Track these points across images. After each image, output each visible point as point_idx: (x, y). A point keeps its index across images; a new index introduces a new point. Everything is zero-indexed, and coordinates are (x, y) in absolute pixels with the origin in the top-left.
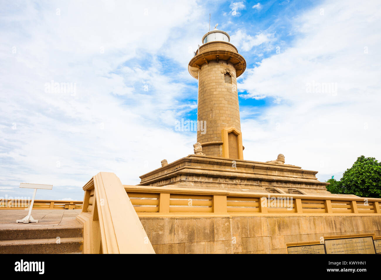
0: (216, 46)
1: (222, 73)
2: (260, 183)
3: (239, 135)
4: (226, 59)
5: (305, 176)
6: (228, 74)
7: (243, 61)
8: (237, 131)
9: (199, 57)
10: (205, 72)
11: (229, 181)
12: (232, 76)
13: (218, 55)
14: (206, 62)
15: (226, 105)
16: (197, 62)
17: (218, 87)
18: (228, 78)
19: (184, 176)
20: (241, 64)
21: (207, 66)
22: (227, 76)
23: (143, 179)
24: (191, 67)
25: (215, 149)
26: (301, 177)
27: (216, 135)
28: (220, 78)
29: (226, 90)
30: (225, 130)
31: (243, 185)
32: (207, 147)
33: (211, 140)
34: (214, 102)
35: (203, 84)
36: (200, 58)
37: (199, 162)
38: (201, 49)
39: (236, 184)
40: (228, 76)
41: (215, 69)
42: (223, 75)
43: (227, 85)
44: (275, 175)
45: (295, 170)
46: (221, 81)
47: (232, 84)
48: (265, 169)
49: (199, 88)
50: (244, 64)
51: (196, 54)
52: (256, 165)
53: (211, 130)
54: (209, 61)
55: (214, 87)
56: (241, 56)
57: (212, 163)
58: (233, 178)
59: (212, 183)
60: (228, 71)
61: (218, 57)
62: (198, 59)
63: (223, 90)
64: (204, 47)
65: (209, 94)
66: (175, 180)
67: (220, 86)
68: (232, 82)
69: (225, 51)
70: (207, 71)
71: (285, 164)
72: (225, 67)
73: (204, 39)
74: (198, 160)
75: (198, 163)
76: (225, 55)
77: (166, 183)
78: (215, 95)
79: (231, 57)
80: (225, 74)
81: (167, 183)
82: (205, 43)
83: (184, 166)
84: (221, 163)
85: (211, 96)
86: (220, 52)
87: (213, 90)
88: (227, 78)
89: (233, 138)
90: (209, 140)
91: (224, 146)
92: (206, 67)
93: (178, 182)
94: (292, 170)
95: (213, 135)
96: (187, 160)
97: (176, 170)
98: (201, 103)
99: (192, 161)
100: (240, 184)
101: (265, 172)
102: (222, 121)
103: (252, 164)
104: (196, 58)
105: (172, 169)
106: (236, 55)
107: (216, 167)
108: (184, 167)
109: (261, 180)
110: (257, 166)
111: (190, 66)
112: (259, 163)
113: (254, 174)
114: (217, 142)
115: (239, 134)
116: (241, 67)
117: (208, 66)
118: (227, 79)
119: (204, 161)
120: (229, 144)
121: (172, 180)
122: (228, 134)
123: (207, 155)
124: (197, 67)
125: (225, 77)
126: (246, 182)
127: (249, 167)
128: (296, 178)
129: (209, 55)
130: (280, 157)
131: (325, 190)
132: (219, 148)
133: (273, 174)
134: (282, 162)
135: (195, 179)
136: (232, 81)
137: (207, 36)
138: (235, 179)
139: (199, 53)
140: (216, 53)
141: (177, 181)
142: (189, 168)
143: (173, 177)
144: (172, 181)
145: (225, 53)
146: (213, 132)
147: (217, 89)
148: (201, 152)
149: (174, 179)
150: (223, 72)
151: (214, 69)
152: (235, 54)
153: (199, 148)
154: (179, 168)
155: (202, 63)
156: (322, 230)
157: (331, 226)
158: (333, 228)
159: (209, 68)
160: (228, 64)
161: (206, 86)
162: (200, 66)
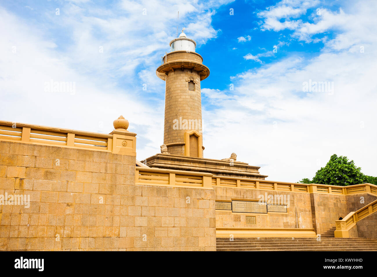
0: (181, 55)
3: (199, 138)
4: (190, 68)
5: (248, 170)
6: (192, 82)
7: (206, 69)
8: (198, 133)
9: (166, 66)
10: (171, 79)
12: (195, 84)
13: (183, 66)
14: (173, 70)
15: (189, 111)
17: (182, 94)
18: (192, 86)
20: (205, 72)
21: (173, 73)
24: (159, 72)
25: (179, 149)
26: (245, 171)
27: (179, 137)
28: (184, 86)
29: (189, 97)
30: (187, 133)
32: (172, 148)
33: (175, 141)
34: (178, 108)
35: (169, 90)
36: (167, 67)
38: (168, 57)
40: (192, 84)
41: (181, 77)
43: (191, 92)
44: (222, 169)
45: (240, 166)
46: (185, 89)
47: (195, 91)
49: (166, 94)
50: (207, 71)
52: (207, 161)
53: (176, 133)
54: (175, 70)
55: (179, 94)
57: (174, 159)
60: (192, 80)
61: (183, 67)
62: (165, 67)
63: (187, 97)
64: (170, 55)
65: (174, 101)
67: (184, 94)
69: (189, 63)
70: (173, 78)
71: (236, 161)
72: (189, 75)
73: (171, 44)
75: (163, 159)
76: (189, 65)
78: (180, 102)
79: (195, 67)
80: (189, 82)
82: (172, 51)
83: (153, 162)
85: (176, 103)
86: (185, 63)
87: (178, 97)
88: (190, 85)
89: (193, 139)
92: (172, 75)
94: (237, 165)
95: (177, 137)
96: (156, 158)
98: (167, 108)
99: (159, 158)
101: (215, 166)
103: (204, 161)
104: (163, 66)
106: (199, 66)
111: (157, 72)
112: (211, 160)
113: (206, 168)
114: (180, 143)
115: (199, 136)
116: (205, 74)
117: (174, 74)
118: (190, 87)
119: (168, 158)
120: (190, 144)
122: (190, 136)
123: (171, 154)
124: (164, 73)
125: (189, 85)
127: (202, 162)
128: (241, 171)
129: (175, 65)
132: (182, 148)
133: (221, 168)
134: (234, 160)
136: (196, 88)
137: (174, 42)
139: (166, 61)
140: (182, 64)
142: (157, 163)
145: (189, 64)
146: (177, 134)
147: (181, 96)
148: (166, 152)
150: (187, 81)
151: (179, 77)
153: (165, 149)
155: (169, 70)
156: (231, 195)
157: (237, 194)
158: (238, 195)
159: (175, 76)
160: (192, 72)
161: (172, 93)
162: (167, 73)
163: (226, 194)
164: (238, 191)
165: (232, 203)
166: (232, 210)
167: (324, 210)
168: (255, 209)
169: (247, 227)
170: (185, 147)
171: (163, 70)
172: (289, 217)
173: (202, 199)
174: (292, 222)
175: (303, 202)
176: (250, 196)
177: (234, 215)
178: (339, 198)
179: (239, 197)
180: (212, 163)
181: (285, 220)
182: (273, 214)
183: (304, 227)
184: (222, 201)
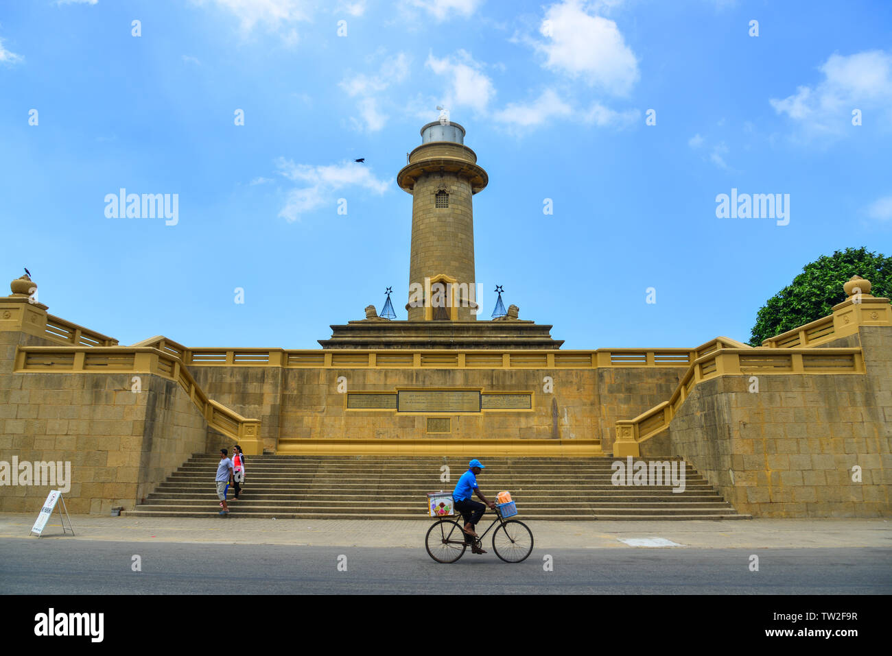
0: (423, 152)
4: (436, 171)
12: (450, 195)
13: (423, 169)
16: (403, 183)
18: (442, 199)
21: (417, 184)
22: (441, 196)
28: (428, 202)
29: (436, 220)
40: (444, 195)
41: (424, 188)
42: (434, 196)
43: (439, 211)
47: (447, 207)
60: (442, 189)
63: (432, 220)
70: (416, 193)
72: (437, 183)
76: (431, 166)
79: (441, 166)
80: (436, 194)
102: (428, 268)
118: (439, 202)
125: (437, 199)
136: (449, 202)
145: (429, 164)
150: (433, 193)
151: (422, 190)
156: (396, 382)
157: (410, 379)
158: (412, 380)
160: (442, 177)
163: (386, 380)
164: (412, 374)
165: (398, 395)
166: (398, 408)
167: (627, 401)
168: (451, 405)
169: (430, 438)
172: (536, 418)
173: (125, 390)
174: (543, 427)
175: (576, 387)
176: (439, 380)
177: (401, 417)
178: (674, 374)
179: (415, 384)
181: (523, 422)
182: (493, 413)
183: (573, 437)
184: (377, 394)
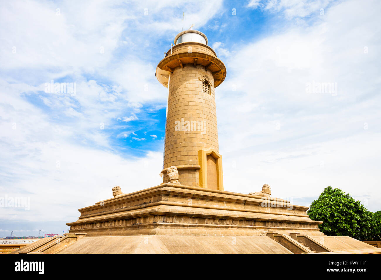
0: (193, 47)
1: (200, 81)
2: (254, 225)
3: (219, 159)
4: (205, 64)
6: (206, 83)
7: (224, 69)
8: (217, 153)
9: (173, 57)
10: (178, 77)
11: (218, 223)
12: (211, 86)
13: (197, 59)
14: (181, 65)
16: (169, 64)
17: (194, 97)
18: (206, 88)
19: (160, 217)
20: (221, 74)
21: (181, 70)
22: (205, 85)
23: (84, 214)
25: (190, 176)
27: (191, 157)
28: (198, 86)
30: (204, 151)
31: (235, 227)
33: (184, 163)
34: (189, 115)
35: (175, 91)
36: (174, 59)
37: (180, 195)
38: (175, 49)
39: (227, 227)
40: (207, 85)
41: (192, 74)
42: (201, 83)
43: (206, 95)
46: (198, 89)
47: (210, 94)
48: (257, 205)
49: (169, 96)
50: (224, 73)
51: (167, 55)
53: (185, 150)
54: (184, 65)
55: (190, 96)
56: (222, 64)
57: (197, 197)
58: (223, 219)
59: (198, 226)
60: (207, 80)
61: (196, 61)
62: (171, 60)
63: (201, 101)
65: (183, 105)
66: (145, 221)
67: (198, 96)
68: (210, 92)
69: (205, 55)
70: (182, 76)
71: (272, 197)
72: (203, 74)
73: (177, 39)
74: (179, 193)
75: (178, 196)
76: (205, 59)
77: (126, 224)
78: (191, 106)
79: (211, 63)
80: (203, 82)
81: (128, 225)
82: (178, 43)
83: (158, 201)
84: (208, 196)
85: (186, 107)
86: (200, 55)
87: (188, 100)
89: (211, 161)
90: (182, 162)
91: (202, 173)
92: (180, 72)
93: (150, 225)
95: (187, 156)
96: (164, 193)
97: (144, 205)
99: (171, 194)
100: (232, 227)
102: (199, 139)
105: (136, 203)
107: (201, 203)
108: (160, 202)
109: (255, 221)
110: (249, 201)
111: (158, 68)
113: (246, 211)
114: (193, 166)
115: (219, 157)
116: (220, 77)
117: (183, 70)
119: (186, 194)
120: (207, 169)
121: (138, 220)
122: (207, 156)
124: (167, 70)
125: (203, 86)
126: (238, 224)
127: (240, 202)
128: (289, 215)
129: (186, 57)
130: (265, 188)
131: (317, 230)
132: (195, 174)
133: (265, 212)
134: (269, 195)
135: (175, 221)
137: (181, 35)
138: (226, 220)
139: (172, 54)
140: (195, 56)
141: (147, 224)
142: (166, 205)
143: (140, 218)
144: (138, 223)
146: (188, 153)
147: (193, 99)
148: (177, 180)
149: (142, 220)
151: (190, 75)
152: (216, 60)
153: (175, 175)
154: (150, 202)
155: (175, 66)
159: (184, 72)
160: (206, 71)
161: (179, 95)
162: (172, 69)
170: (199, 172)
171: (168, 64)
180: (254, 202)
